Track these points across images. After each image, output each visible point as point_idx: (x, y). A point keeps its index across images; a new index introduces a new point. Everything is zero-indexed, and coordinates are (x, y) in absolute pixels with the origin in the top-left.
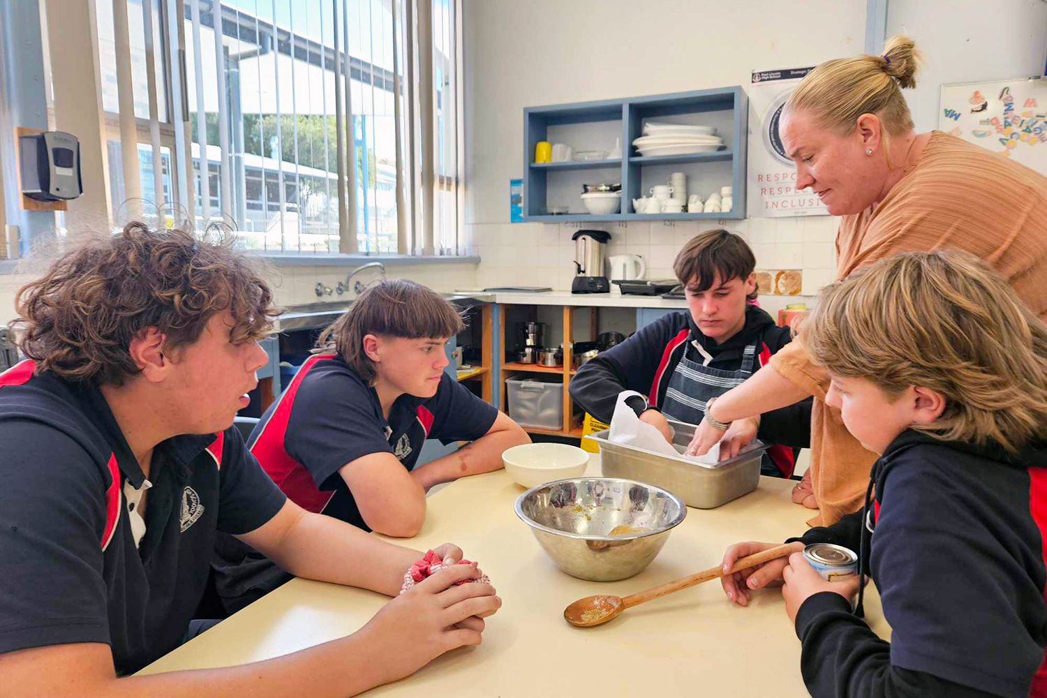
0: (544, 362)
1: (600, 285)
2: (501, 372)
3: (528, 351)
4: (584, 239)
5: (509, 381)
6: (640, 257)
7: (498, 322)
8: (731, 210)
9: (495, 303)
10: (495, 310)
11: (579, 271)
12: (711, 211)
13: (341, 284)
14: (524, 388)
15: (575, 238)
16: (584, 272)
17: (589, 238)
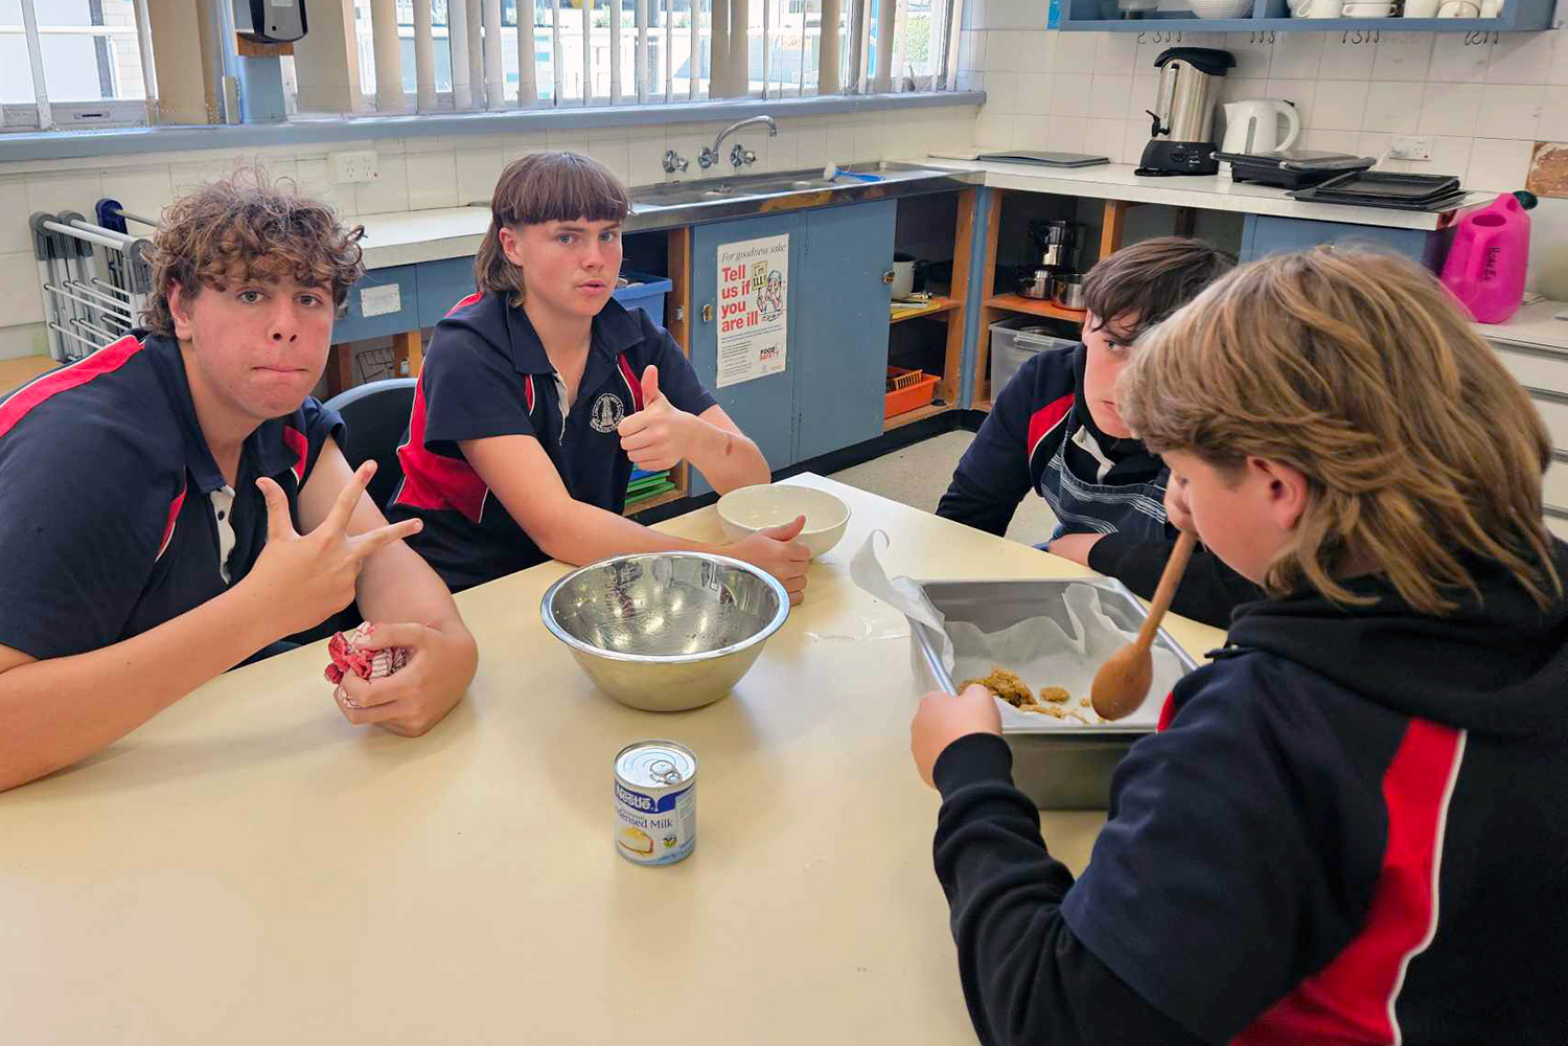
0: (1064, 297)
1: (1199, 159)
2: (984, 312)
3: (1041, 276)
4: (1176, 67)
5: (994, 328)
6: (1292, 104)
7: (986, 219)
8: (1499, 15)
9: (981, 186)
10: (982, 200)
11: (1156, 130)
12: (1452, 16)
13: (707, 152)
14: (1019, 343)
15: (1160, 63)
16: (1167, 132)
17: (1186, 66)
